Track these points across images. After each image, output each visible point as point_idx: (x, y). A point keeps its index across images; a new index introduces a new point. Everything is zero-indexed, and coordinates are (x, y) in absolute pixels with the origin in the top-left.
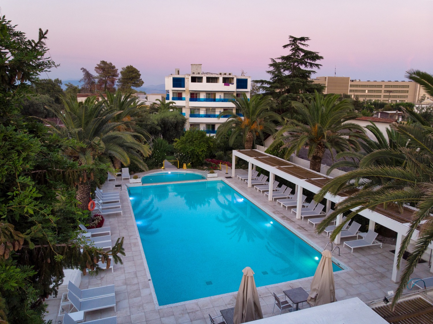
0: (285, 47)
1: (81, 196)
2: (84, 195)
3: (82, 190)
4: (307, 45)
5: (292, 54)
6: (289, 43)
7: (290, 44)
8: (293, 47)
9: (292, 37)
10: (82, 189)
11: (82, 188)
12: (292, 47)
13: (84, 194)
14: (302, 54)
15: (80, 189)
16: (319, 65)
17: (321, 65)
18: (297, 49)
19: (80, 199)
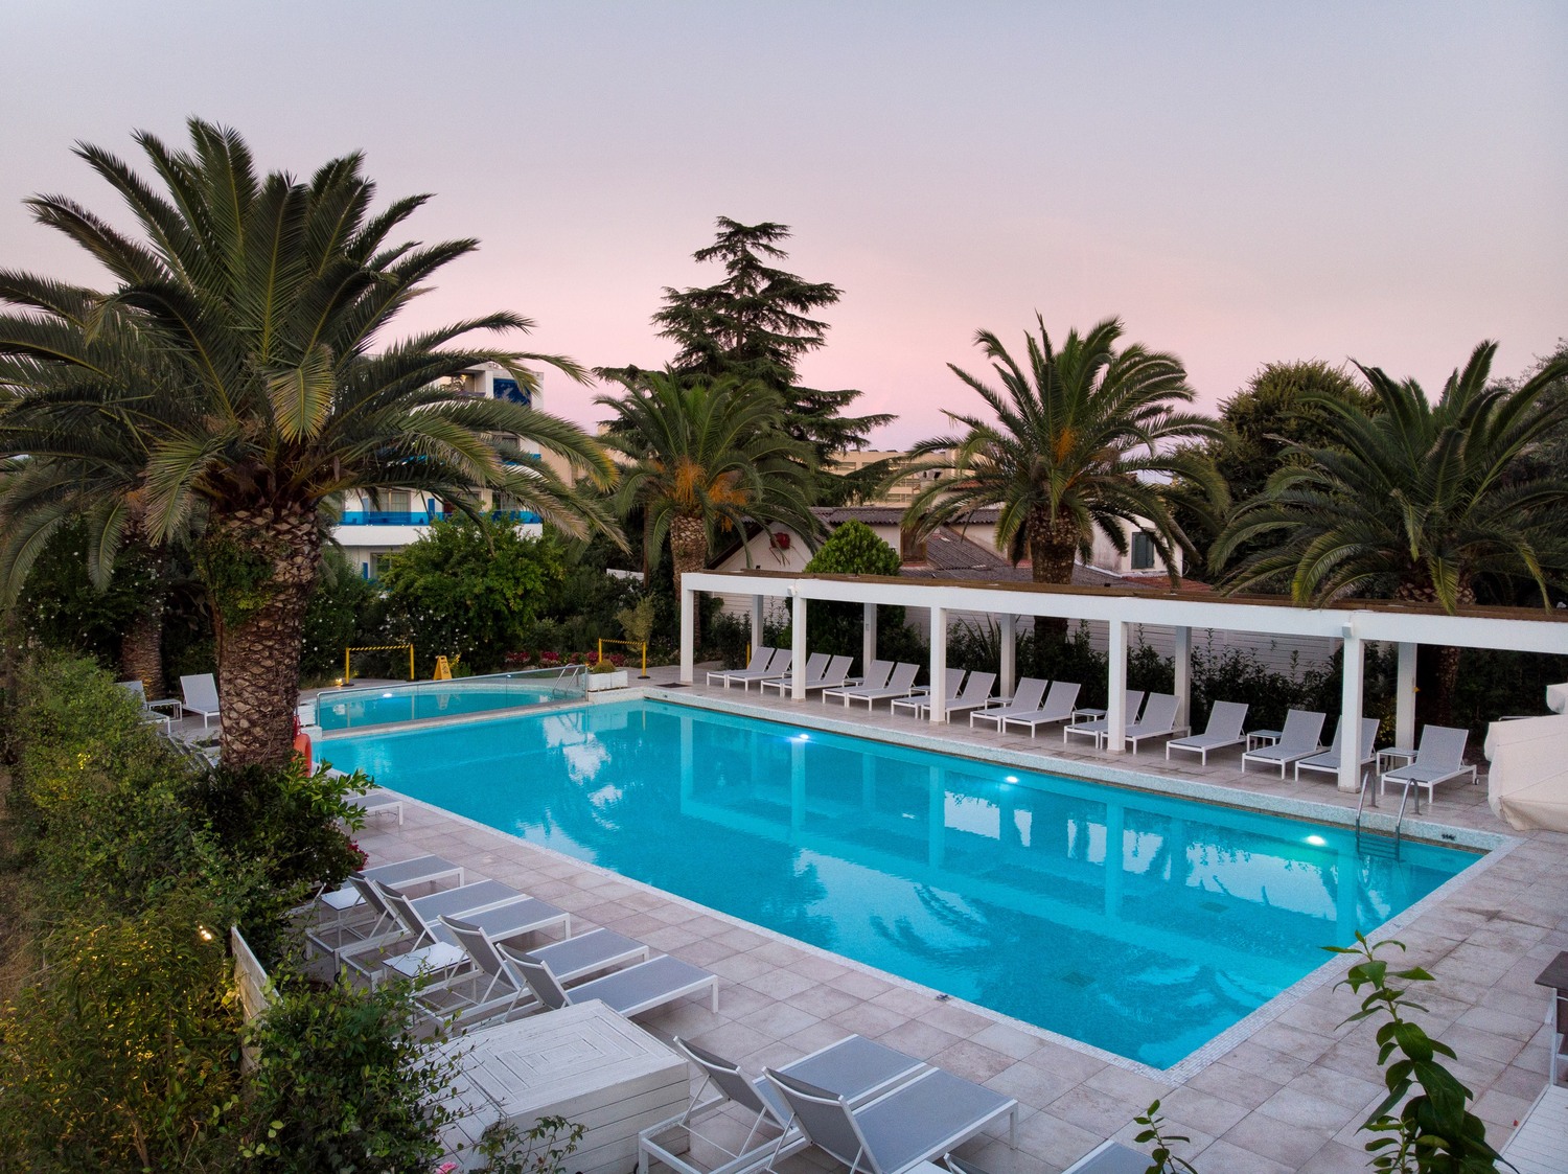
0: (701, 255)
1: (261, 702)
2: (276, 698)
3: (269, 669)
4: (781, 252)
5: (732, 280)
6: (712, 242)
7: (721, 247)
8: (731, 257)
9: (729, 223)
10: (269, 663)
11: (271, 657)
12: (724, 256)
13: (276, 693)
14: (764, 284)
15: (257, 663)
16: (818, 324)
17: (824, 325)
18: (749, 266)
19: (253, 724)
